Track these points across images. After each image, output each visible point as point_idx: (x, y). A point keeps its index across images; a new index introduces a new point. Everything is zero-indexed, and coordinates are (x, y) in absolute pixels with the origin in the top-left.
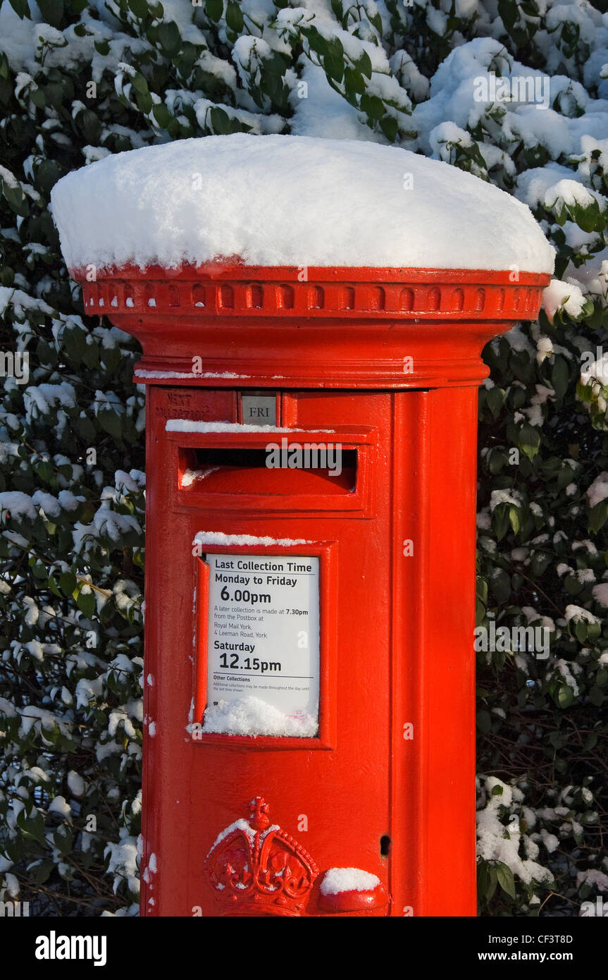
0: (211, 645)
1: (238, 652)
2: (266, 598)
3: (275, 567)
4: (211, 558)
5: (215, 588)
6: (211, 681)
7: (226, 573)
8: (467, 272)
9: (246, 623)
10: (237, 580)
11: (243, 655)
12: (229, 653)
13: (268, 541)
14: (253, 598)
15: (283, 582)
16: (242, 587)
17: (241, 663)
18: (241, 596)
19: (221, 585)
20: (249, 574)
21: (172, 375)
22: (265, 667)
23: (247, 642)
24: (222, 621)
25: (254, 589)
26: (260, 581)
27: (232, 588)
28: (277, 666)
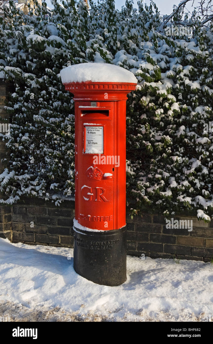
0: (86, 140)
1: (90, 141)
2: (95, 133)
3: (96, 128)
4: (86, 127)
5: (87, 132)
6: (86, 146)
7: (88, 129)
8: (126, 83)
9: (92, 137)
10: (90, 130)
11: (91, 142)
12: (89, 141)
13: (95, 124)
14: (93, 133)
15: (97, 130)
16: (91, 131)
17: (91, 143)
18: (91, 133)
19: (88, 131)
20: (92, 129)
21: (80, 99)
22: (95, 143)
23: (92, 140)
24: (88, 137)
25: (93, 131)
26: (94, 130)
27: (89, 132)
28: (97, 143)
